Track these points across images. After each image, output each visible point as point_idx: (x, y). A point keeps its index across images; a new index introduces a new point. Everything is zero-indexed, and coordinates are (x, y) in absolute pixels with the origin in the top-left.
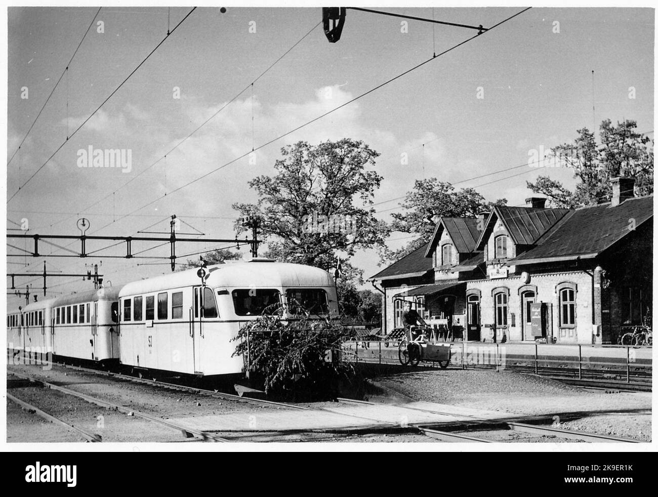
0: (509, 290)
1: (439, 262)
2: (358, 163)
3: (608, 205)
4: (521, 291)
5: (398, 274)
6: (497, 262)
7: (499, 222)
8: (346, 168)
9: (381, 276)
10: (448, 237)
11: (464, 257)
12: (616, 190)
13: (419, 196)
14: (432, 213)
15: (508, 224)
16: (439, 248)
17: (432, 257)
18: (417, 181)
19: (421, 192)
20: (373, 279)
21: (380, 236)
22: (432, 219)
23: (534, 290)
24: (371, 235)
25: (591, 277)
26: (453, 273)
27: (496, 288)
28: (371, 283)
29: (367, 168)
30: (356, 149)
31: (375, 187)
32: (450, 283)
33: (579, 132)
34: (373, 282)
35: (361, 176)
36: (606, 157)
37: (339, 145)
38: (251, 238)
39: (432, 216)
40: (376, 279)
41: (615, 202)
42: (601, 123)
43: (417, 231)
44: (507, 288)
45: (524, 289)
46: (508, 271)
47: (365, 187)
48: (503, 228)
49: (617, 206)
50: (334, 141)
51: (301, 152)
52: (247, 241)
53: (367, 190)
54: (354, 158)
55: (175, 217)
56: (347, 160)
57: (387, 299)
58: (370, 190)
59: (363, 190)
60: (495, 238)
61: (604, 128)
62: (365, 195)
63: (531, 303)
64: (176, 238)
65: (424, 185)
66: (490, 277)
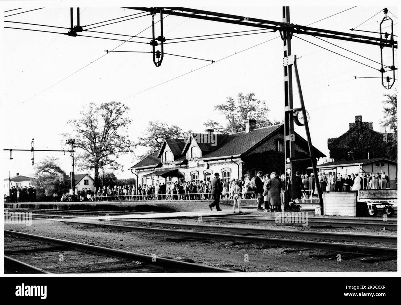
0: (199, 172)
1: (164, 160)
2: (119, 113)
3: (244, 132)
4: (205, 172)
6: (193, 159)
7: (193, 140)
8: (114, 115)
9: (136, 167)
10: (168, 148)
11: (177, 157)
12: (248, 126)
13: (151, 129)
14: (158, 137)
16: (164, 154)
17: (160, 158)
18: (150, 122)
19: (152, 127)
20: (131, 169)
21: (131, 148)
22: (157, 140)
23: (211, 172)
24: (127, 148)
25: (238, 166)
26: (171, 165)
27: (192, 172)
28: (130, 170)
29: (124, 116)
30: (118, 106)
31: (129, 124)
32: (170, 170)
33: (227, 98)
34: (131, 170)
35: (122, 119)
36: (241, 110)
37: (111, 104)
38: (71, 149)
39: (157, 139)
40: (133, 169)
41: (247, 131)
42: (238, 94)
43: (150, 146)
44: (198, 171)
46: (198, 163)
47: (123, 124)
48: (195, 143)
49: (248, 133)
50: (108, 102)
51: (92, 107)
52: (68, 151)
53: (124, 126)
54: (118, 110)
55: (33, 139)
56: (114, 111)
57: (138, 178)
58: (126, 126)
59: (123, 126)
60: (192, 148)
61: (239, 96)
62: (123, 128)
63: (210, 178)
64: (34, 149)
65: (153, 124)
66: (190, 167)
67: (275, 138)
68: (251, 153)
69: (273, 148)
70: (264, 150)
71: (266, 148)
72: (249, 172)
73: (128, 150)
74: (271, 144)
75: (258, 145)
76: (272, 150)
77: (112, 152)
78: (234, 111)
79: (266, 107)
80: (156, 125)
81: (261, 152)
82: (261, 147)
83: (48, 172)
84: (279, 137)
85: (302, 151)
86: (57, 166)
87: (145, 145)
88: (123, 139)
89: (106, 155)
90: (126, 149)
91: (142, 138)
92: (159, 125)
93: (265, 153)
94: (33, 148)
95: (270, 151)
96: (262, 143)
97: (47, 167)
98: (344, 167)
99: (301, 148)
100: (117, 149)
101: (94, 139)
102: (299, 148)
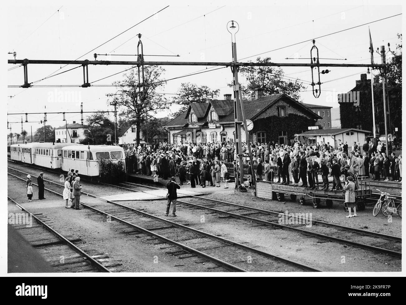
1: (190, 121)
2: (156, 75)
4: (221, 133)
5: (174, 125)
6: (212, 121)
7: (212, 107)
9: (168, 126)
10: (193, 111)
11: (200, 120)
15: (215, 107)
16: (190, 115)
17: (187, 118)
18: (182, 83)
22: (189, 99)
23: (226, 133)
26: (196, 125)
27: (212, 132)
30: (156, 68)
34: (165, 128)
38: (114, 110)
39: (189, 98)
44: (216, 132)
45: (222, 133)
46: (216, 126)
48: (213, 109)
51: (133, 70)
52: (112, 111)
53: (162, 85)
54: (156, 72)
55: (82, 103)
56: (153, 73)
57: (171, 135)
58: (163, 85)
59: (160, 86)
60: (211, 112)
61: (258, 60)
62: (161, 87)
63: (225, 138)
64: (83, 112)
65: (185, 85)
66: (210, 128)
67: (277, 105)
68: (256, 119)
69: (276, 114)
70: (267, 116)
71: (269, 114)
72: (255, 134)
73: (165, 107)
74: (274, 110)
75: (262, 112)
76: (275, 115)
77: (151, 109)
78: (255, 72)
79: (281, 69)
80: (187, 86)
81: (265, 118)
82: (265, 113)
83: (99, 124)
84: (281, 104)
85: (301, 115)
86: (106, 118)
87: (178, 103)
88: (161, 97)
89: (146, 111)
90: (163, 106)
91: (175, 98)
92: (190, 87)
93: (269, 118)
94: (82, 110)
95: (273, 116)
96: (266, 110)
97: (97, 119)
98: (321, 136)
99: (300, 112)
100: (155, 107)
101: (136, 98)
102: (299, 112)
